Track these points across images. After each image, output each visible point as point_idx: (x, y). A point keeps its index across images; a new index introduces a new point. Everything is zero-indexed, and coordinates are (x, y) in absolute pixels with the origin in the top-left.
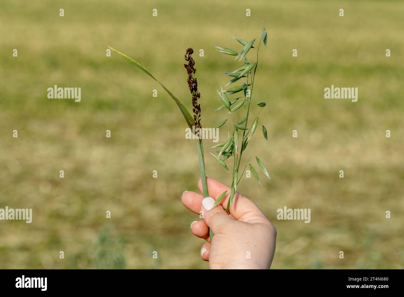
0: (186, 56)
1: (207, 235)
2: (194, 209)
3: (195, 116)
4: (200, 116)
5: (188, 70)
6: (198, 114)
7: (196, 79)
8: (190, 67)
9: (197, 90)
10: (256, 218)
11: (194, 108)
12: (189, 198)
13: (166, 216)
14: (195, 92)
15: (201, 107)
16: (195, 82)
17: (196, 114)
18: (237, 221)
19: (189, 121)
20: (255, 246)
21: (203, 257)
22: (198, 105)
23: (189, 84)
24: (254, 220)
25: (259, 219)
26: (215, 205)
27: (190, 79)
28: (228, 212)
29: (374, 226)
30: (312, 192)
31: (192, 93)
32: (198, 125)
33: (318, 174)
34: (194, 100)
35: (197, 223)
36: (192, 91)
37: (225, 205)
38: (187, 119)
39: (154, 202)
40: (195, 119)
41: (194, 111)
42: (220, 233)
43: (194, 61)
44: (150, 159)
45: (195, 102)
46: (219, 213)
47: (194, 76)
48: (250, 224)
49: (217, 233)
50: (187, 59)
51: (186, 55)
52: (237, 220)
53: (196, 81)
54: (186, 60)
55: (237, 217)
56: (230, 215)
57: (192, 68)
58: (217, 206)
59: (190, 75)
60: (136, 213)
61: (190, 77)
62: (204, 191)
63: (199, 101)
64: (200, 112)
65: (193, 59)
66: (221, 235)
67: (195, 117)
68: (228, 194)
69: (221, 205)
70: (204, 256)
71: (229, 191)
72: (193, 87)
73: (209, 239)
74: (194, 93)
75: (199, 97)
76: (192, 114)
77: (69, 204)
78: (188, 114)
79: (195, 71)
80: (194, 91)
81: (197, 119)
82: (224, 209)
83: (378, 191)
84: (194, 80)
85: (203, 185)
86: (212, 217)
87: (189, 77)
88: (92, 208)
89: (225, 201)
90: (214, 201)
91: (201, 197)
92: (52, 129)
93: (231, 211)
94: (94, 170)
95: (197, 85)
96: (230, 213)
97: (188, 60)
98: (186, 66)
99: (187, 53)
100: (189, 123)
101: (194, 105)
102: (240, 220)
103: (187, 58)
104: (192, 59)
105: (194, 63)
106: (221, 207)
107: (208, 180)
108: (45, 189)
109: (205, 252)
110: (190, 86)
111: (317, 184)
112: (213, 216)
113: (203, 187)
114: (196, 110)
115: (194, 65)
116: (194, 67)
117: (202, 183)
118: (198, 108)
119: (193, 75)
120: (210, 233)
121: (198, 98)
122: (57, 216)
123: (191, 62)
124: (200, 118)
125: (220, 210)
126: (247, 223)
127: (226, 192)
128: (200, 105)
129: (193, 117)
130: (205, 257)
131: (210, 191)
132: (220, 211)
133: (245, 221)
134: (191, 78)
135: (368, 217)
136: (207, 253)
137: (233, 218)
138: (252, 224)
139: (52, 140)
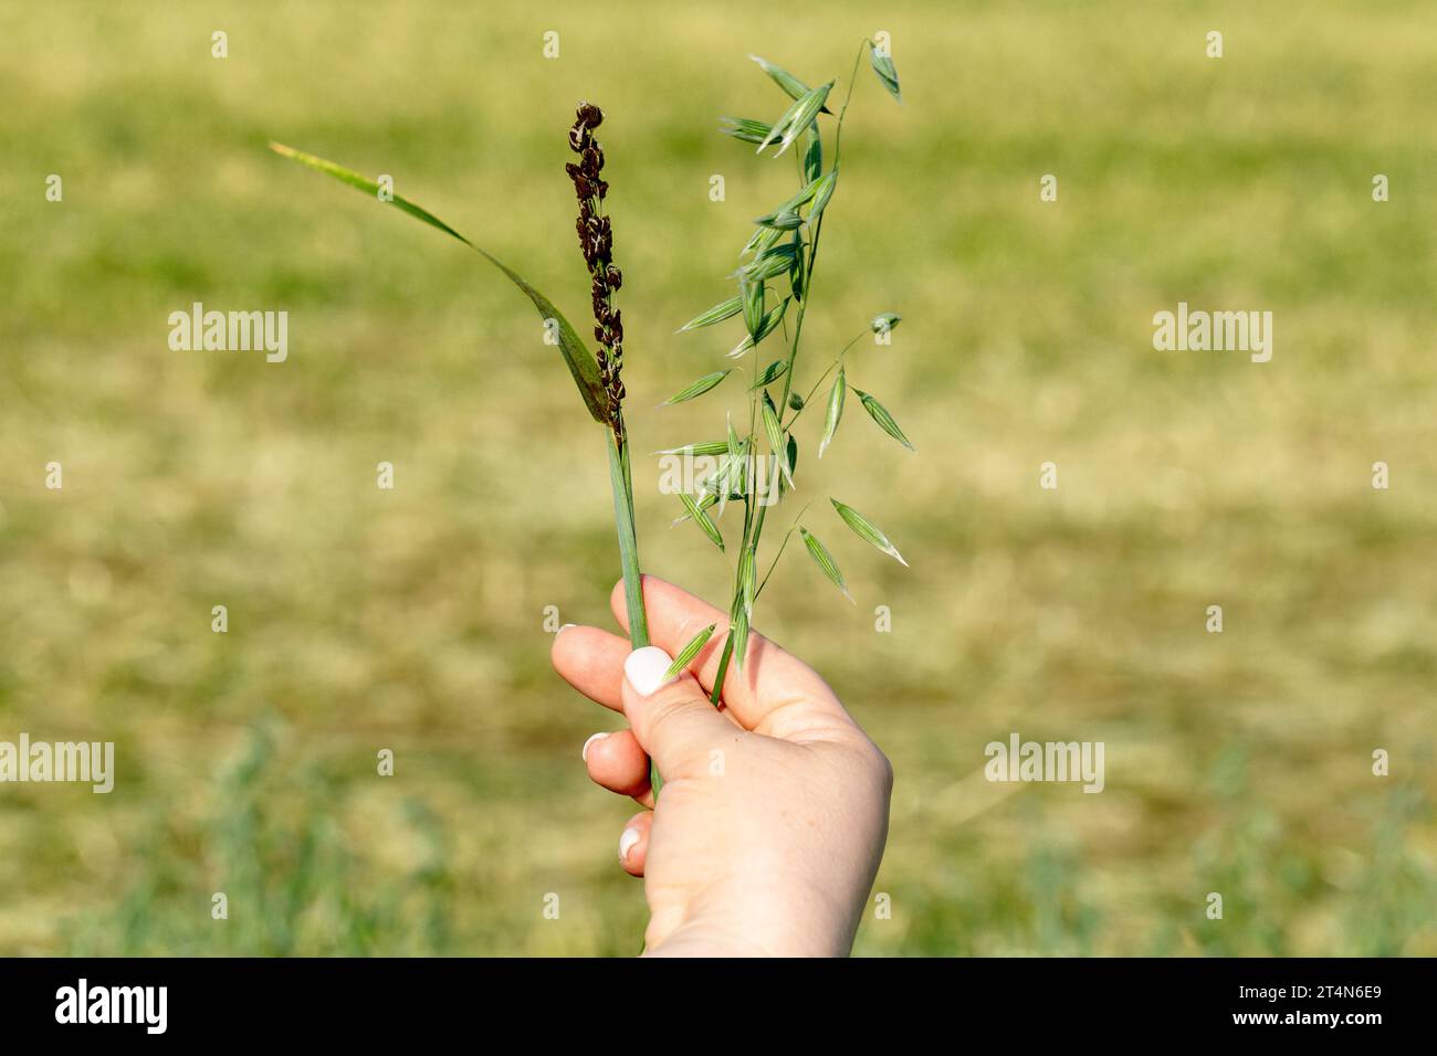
0: (573, 135)
1: (641, 785)
2: (595, 689)
3: (601, 354)
4: (619, 353)
5: (578, 185)
6: (615, 348)
7: (607, 219)
8: (588, 176)
9: (611, 261)
10: (819, 722)
11: (597, 323)
12: (577, 650)
13: (520, 684)
14: (605, 265)
15: (623, 322)
16: (604, 229)
17: (604, 348)
18: (747, 733)
19: (581, 372)
20: (812, 824)
21: (627, 864)
22: (614, 312)
23: (581, 237)
24: (810, 729)
25: (828, 728)
26: (673, 677)
27: (586, 220)
28: (718, 700)
29: (1262, 715)
30: (1043, 594)
31: (592, 271)
32: (611, 386)
33: (1064, 533)
34: (600, 295)
35: (605, 739)
36: (592, 261)
37: (709, 675)
38: (574, 364)
39: (478, 633)
40: (604, 366)
41: (599, 333)
42: (686, 777)
43: (601, 155)
44: (464, 482)
45: (601, 302)
46: (684, 704)
47: (602, 208)
48: (794, 744)
49: (675, 779)
50: (578, 146)
51: (575, 131)
52: (752, 730)
53: (607, 226)
54: (573, 147)
55: (749, 719)
56: (725, 711)
57: (596, 179)
58: (680, 679)
59: (586, 205)
60: (413, 674)
61: (587, 213)
62: (631, 623)
63: (616, 302)
64: (620, 340)
65: (599, 146)
66: (686, 784)
67: (603, 358)
68: (719, 638)
69: (694, 675)
70: (628, 859)
71: (724, 626)
72: (596, 250)
73: (650, 797)
74: (602, 270)
75: (618, 286)
76: (593, 347)
77: (174, 643)
78: (578, 346)
79: (604, 187)
80: (599, 264)
81: (609, 367)
82: (705, 691)
83: (1274, 590)
84: (600, 222)
85: (629, 603)
86: (661, 719)
87: (583, 211)
88: (257, 657)
89: (709, 662)
90: (669, 663)
91: (622, 644)
92: (115, 375)
93: (728, 699)
94: (266, 520)
95: (609, 243)
96: (724, 706)
97: (579, 151)
98: (572, 170)
99: (577, 126)
100: (582, 379)
101: (598, 315)
102: (758, 730)
103: (575, 141)
104: (595, 144)
105: (602, 161)
106: (693, 681)
107: (649, 586)
108: (91, 590)
109: (631, 847)
110: (585, 246)
111: (1059, 566)
112: (664, 714)
113: (630, 612)
114: (606, 331)
115: (604, 169)
116: (602, 176)
117: (624, 597)
118: (615, 323)
119: (597, 203)
120: (654, 776)
121: (613, 288)
122: (133, 684)
123: (589, 158)
124: (618, 362)
125: (688, 693)
126: (783, 743)
127: (713, 628)
128: (619, 312)
129: (596, 359)
130: (632, 864)
131: (654, 628)
132: (689, 698)
133: (779, 732)
134: (590, 216)
135: (1240, 682)
136: (639, 850)
137: (736, 722)
138: (804, 746)
139: (114, 413)
